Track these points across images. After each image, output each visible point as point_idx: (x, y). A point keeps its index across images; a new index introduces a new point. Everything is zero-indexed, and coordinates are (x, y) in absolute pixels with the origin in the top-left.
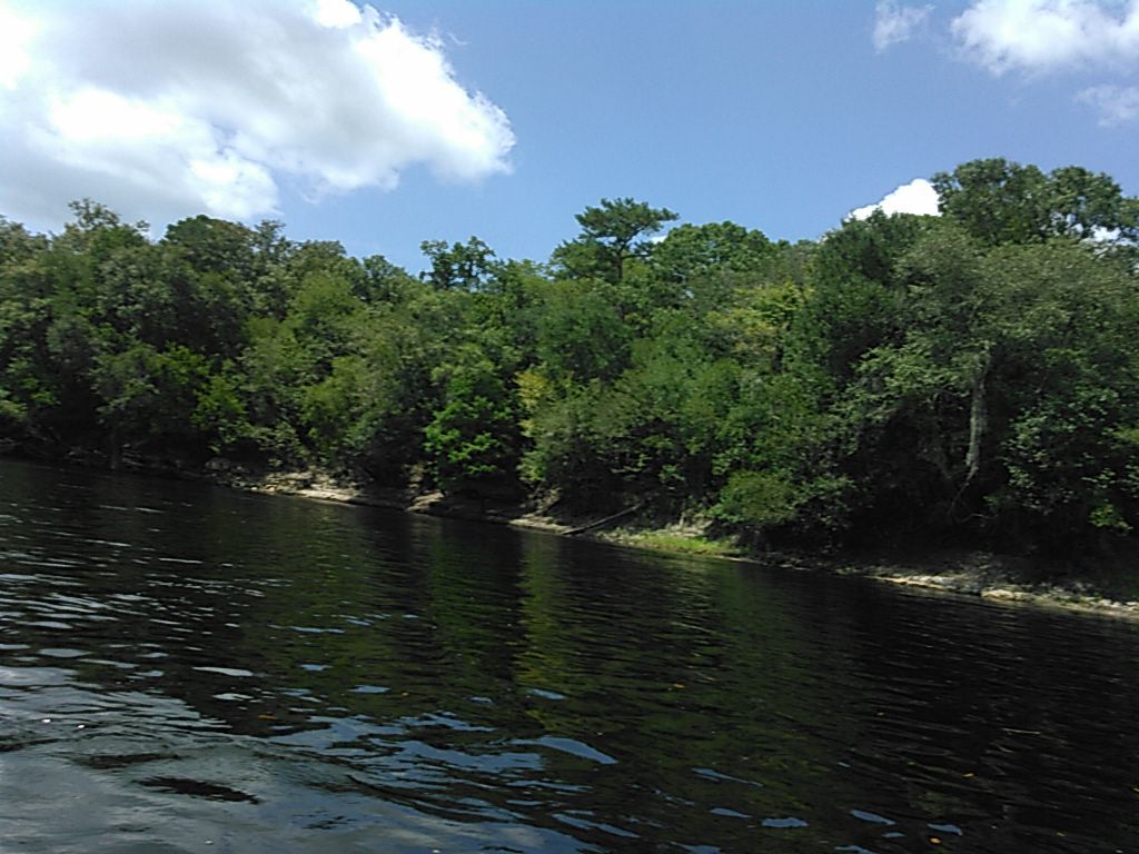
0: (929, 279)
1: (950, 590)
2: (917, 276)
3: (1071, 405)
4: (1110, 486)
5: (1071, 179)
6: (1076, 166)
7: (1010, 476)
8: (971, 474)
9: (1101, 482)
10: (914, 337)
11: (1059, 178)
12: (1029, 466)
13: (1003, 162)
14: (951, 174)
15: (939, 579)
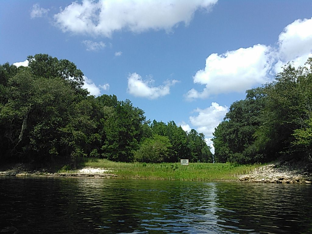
0: (18, 85)
1: (7, 175)
2: (15, 84)
3: (49, 122)
4: (55, 143)
5: (64, 62)
6: (66, 59)
7: (30, 141)
8: (19, 141)
9: (53, 142)
10: (10, 101)
11: (62, 62)
12: (36, 138)
13: (48, 55)
14: (33, 56)
15: (5, 172)
